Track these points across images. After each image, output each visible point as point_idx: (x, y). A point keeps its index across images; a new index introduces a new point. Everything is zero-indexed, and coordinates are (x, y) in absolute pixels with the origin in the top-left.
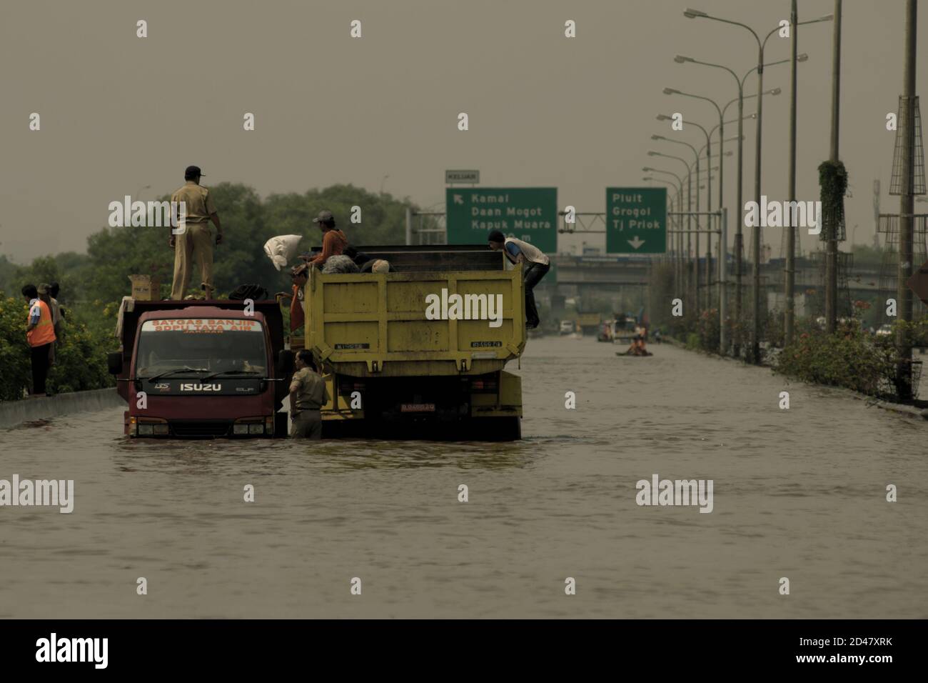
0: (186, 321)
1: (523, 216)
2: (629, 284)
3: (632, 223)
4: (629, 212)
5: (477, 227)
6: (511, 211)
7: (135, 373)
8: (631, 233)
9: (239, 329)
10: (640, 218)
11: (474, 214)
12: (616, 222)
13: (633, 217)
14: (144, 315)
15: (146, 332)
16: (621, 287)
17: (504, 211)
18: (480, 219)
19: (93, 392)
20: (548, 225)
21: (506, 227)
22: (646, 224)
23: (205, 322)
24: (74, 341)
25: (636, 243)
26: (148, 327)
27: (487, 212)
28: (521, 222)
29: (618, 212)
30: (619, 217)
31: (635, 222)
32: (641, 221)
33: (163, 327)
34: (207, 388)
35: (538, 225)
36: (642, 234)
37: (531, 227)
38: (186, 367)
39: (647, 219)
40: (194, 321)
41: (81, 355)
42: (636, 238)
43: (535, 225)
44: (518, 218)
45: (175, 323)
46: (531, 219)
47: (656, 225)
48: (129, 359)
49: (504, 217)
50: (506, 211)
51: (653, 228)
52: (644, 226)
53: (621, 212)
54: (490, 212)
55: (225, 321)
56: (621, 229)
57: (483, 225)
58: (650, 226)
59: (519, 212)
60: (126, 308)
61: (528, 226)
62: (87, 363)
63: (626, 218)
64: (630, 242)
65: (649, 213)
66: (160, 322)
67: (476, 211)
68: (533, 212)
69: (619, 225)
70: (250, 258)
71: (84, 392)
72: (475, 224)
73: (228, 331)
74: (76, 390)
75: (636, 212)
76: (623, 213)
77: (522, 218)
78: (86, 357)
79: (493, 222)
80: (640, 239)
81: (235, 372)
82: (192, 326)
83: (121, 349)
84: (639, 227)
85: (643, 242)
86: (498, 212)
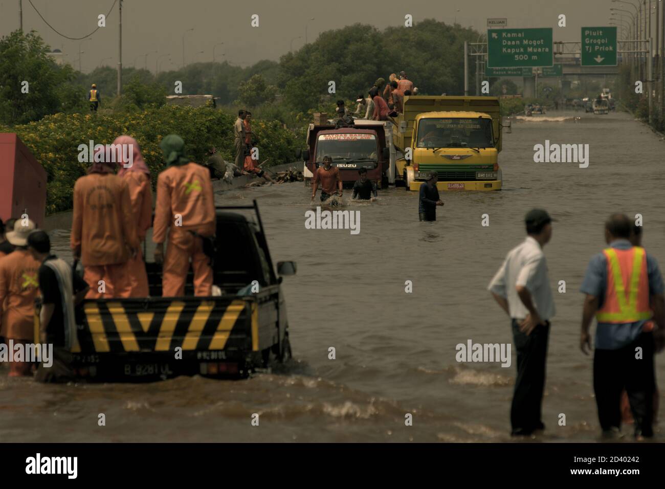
0: (339, 135)
1: (533, 44)
2: (610, 74)
3: (596, 48)
4: (595, 41)
5: (506, 51)
6: (525, 42)
7: (316, 160)
8: (596, 54)
9: (364, 138)
10: (602, 45)
11: (504, 44)
12: (587, 47)
13: (597, 44)
14: (320, 132)
15: (321, 141)
16: (605, 76)
17: (521, 42)
18: (507, 47)
19: (293, 164)
20: (547, 50)
21: (523, 51)
22: (605, 48)
23: (348, 135)
24: (283, 138)
25: (599, 59)
26: (322, 138)
27: (511, 43)
28: (531, 48)
29: (588, 41)
30: (589, 44)
31: (598, 47)
32: (602, 46)
33: (328, 138)
34: (350, 166)
35: (542, 50)
36: (603, 54)
37: (537, 51)
38: (338, 157)
39: (605, 45)
40: (343, 135)
41: (287, 145)
42: (599, 56)
43: (540, 50)
44: (529, 46)
45: (334, 136)
46: (537, 46)
47: (611, 48)
48: (313, 153)
49: (521, 45)
50: (523, 42)
51: (609, 50)
52: (603, 49)
53: (590, 42)
54: (513, 43)
55: (357, 135)
56: (590, 51)
57: (509, 51)
58: (607, 49)
59: (531, 43)
60: (310, 128)
61: (535, 51)
62: (289, 149)
63: (593, 45)
64: (595, 59)
65: (606, 42)
66: (327, 135)
67: (505, 42)
68: (539, 42)
69: (589, 48)
70: (375, 68)
71: (289, 164)
72: (504, 50)
73: (359, 140)
74: (285, 163)
75: (599, 41)
76: (591, 42)
77: (532, 46)
78: (289, 145)
79: (515, 49)
80: (601, 57)
81: (363, 159)
82: (342, 137)
83: (309, 148)
84: (600, 49)
85: (603, 59)
86: (518, 42)
